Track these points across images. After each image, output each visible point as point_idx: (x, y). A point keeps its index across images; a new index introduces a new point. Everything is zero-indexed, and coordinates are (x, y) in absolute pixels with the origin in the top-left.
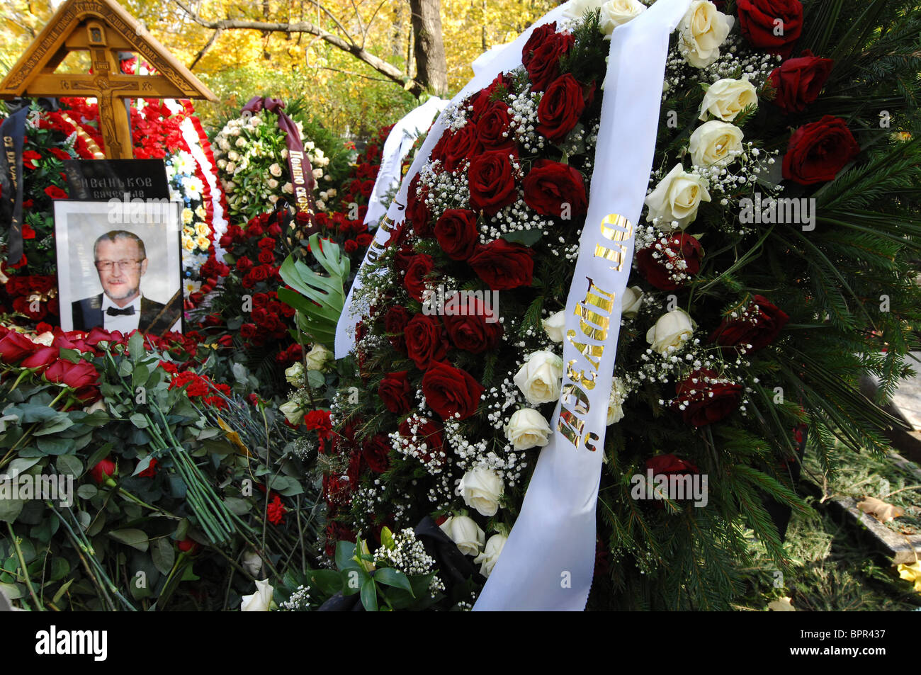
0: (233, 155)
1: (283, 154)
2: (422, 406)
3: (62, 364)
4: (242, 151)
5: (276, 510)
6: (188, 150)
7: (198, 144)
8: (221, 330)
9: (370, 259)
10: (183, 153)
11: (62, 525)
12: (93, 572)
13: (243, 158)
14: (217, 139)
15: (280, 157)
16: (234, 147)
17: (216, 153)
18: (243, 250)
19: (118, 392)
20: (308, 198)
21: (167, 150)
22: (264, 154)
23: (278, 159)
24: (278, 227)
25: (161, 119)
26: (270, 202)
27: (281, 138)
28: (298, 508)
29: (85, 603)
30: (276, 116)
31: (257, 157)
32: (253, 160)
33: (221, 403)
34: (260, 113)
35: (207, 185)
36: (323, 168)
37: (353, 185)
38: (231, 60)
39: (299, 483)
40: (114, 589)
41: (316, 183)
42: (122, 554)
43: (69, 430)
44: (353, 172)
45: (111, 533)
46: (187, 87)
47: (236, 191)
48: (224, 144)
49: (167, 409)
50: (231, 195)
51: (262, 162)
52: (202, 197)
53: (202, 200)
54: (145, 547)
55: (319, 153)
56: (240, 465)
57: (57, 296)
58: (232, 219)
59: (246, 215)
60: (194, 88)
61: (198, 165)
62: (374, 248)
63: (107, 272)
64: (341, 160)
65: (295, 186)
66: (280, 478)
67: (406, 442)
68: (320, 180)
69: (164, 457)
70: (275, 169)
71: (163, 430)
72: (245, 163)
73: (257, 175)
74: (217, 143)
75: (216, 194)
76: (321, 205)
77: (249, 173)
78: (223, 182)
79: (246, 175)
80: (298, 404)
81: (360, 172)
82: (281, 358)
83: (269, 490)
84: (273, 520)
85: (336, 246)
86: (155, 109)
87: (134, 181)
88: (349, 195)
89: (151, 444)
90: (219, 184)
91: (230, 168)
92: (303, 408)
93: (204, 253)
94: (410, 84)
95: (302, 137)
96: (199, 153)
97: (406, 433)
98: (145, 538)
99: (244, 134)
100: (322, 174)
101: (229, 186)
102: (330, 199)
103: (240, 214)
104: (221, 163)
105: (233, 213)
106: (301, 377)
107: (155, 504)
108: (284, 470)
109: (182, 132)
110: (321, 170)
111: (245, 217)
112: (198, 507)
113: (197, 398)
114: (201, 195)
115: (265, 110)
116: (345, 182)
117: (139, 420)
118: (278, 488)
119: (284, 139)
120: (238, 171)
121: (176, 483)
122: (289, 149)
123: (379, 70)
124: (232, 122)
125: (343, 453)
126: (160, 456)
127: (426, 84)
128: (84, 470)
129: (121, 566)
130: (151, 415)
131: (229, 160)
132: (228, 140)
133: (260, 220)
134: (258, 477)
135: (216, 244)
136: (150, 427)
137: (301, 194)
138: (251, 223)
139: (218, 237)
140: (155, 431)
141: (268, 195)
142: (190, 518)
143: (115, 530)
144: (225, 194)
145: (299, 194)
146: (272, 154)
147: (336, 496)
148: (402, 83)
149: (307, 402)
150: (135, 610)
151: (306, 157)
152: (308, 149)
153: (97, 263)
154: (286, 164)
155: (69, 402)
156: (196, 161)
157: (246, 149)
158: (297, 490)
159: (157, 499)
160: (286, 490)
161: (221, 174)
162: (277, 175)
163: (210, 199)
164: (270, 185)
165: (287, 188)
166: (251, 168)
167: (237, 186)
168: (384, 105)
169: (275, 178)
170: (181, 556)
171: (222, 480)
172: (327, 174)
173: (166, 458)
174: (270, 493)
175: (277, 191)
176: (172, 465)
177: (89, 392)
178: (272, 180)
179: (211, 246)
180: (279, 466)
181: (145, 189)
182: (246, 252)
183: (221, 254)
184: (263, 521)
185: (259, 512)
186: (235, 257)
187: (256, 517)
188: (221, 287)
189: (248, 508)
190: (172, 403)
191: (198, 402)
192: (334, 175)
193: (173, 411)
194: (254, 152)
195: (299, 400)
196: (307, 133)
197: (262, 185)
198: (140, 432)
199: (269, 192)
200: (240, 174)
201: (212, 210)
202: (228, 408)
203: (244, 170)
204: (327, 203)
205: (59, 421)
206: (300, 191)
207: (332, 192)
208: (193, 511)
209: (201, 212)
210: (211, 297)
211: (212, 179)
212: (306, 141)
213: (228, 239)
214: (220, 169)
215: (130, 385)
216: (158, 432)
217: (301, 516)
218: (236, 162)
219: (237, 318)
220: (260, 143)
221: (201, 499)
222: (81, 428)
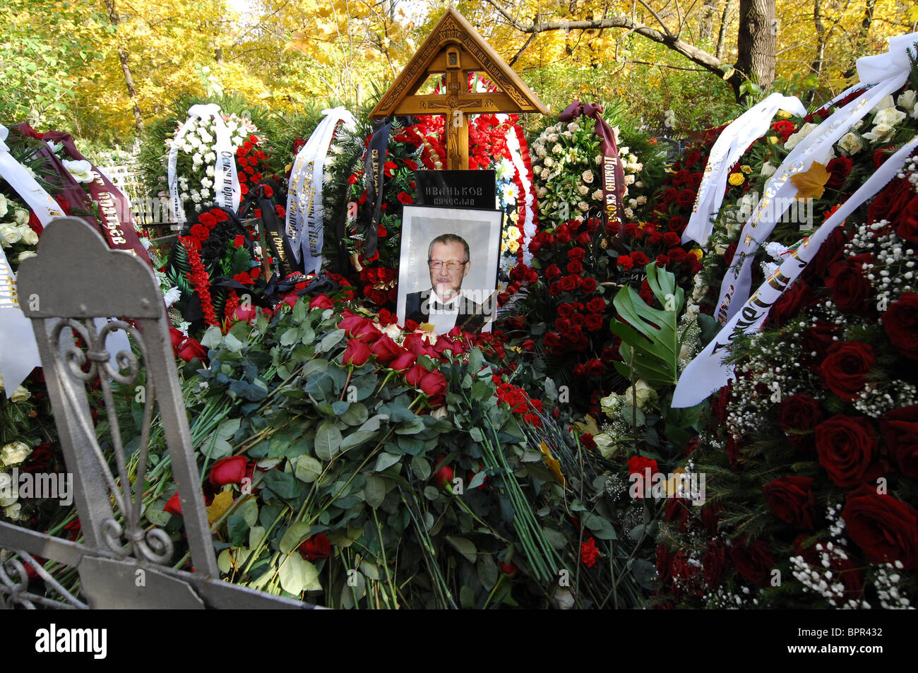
0: (549, 161)
1: (598, 159)
2: (835, 531)
3: (419, 370)
4: (557, 157)
5: (590, 553)
6: (510, 158)
7: (518, 151)
8: (524, 334)
9: (744, 315)
10: (505, 161)
11: (412, 521)
12: (433, 571)
13: (559, 165)
14: (534, 145)
15: (594, 163)
16: (550, 152)
17: (534, 159)
18: (549, 256)
19: (459, 402)
20: (617, 206)
21: (492, 158)
22: (579, 160)
23: (591, 165)
24: (588, 236)
25: (490, 129)
26: (578, 209)
27: (596, 143)
28: (611, 555)
29: (420, 593)
30: (593, 121)
31: (571, 163)
32: (567, 166)
33: (537, 422)
34: (578, 118)
35: (522, 191)
36: (635, 174)
37: (668, 193)
38: (535, 58)
39: (612, 528)
40: (449, 595)
41: (627, 189)
42: (453, 558)
43: (422, 432)
44: (669, 179)
45: (448, 537)
46: (524, 102)
47: (548, 196)
48: (541, 150)
49: (498, 427)
50: (542, 200)
51: (575, 169)
52: (516, 203)
53: (517, 204)
54: (473, 559)
55: (633, 158)
56: (556, 493)
57: (396, 286)
58: (541, 223)
59: (554, 220)
60: (531, 103)
61: (517, 172)
62: (753, 303)
63: (437, 271)
64: (657, 165)
65: (606, 193)
66: (593, 517)
67: (815, 575)
68: (631, 187)
69: (496, 475)
70: (588, 176)
71: (495, 446)
72: (560, 167)
73: (570, 182)
74: (534, 149)
75: (529, 198)
76: (629, 212)
77: (562, 179)
78: (537, 187)
79: (559, 181)
80: (613, 439)
81: (678, 179)
82: (579, 371)
83: (583, 528)
84: (586, 562)
85: (671, 275)
86: (487, 120)
87: (468, 190)
88: (662, 204)
89: (484, 458)
90: (532, 189)
91: (545, 174)
92: (617, 444)
93: (513, 255)
94: (729, 74)
95: (618, 141)
96: (518, 160)
97: (813, 560)
98: (474, 550)
99: (560, 141)
100: (633, 180)
101: (542, 191)
102: (639, 206)
103: (549, 219)
104: (537, 169)
105: (542, 218)
106: (617, 410)
107: (484, 518)
108: (599, 509)
109: (506, 140)
110: (633, 176)
111: (553, 223)
112: (524, 536)
113: (519, 414)
114: (516, 200)
115: (584, 115)
116: (659, 189)
117: (476, 433)
118: (592, 528)
119: (600, 145)
120: (551, 177)
121: (505, 505)
122: (604, 154)
123: (694, 59)
124: (551, 129)
125: (693, 533)
126: (493, 474)
127: (748, 71)
128: (431, 474)
129: (451, 569)
130: (485, 430)
131: (544, 166)
132: (545, 146)
133: (568, 226)
134: (573, 511)
135: (525, 247)
136: (484, 441)
137: (611, 201)
138: (559, 230)
139: (528, 241)
140: (488, 447)
141: (578, 202)
142: (516, 544)
143: (450, 536)
144: (537, 199)
145: (609, 202)
146: (586, 160)
147: (685, 583)
148: (720, 73)
149: (622, 438)
150: (457, 608)
151: (619, 162)
152: (622, 154)
153: (430, 261)
154: (599, 171)
155: (422, 406)
156: (515, 168)
157: (562, 156)
158: (610, 534)
159: (486, 514)
160: (599, 531)
161: (535, 178)
162: (588, 182)
163: (523, 204)
164: (581, 191)
165: (598, 194)
166: (564, 174)
167: (549, 191)
168: (690, 94)
169: (586, 184)
170: (502, 576)
171: (540, 507)
172: (639, 180)
173: (498, 476)
174: (584, 532)
175: (587, 198)
176: (502, 486)
177: (438, 400)
178: (583, 187)
179: (520, 249)
180: (593, 504)
181: (476, 197)
182: (552, 258)
183: (528, 258)
184: (577, 559)
185: (573, 549)
186: (541, 262)
187: (570, 555)
188: (525, 289)
189: (564, 543)
190: (503, 421)
191: (520, 419)
192: (647, 181)
193: (503, 428)
194: (568, 159)
195: (614, 434)
196: (623, 138)
197: (573, 191)
198: (476, 445)
199: (579, 198)
200: (553, 180)
201: (525, 215)
202: (542, 427)
203: (558, 176)
204: (635, 211)
205: (415, 424)
206: (610, 198)
207: (642, 199)
208: (518, 538)
209: (514, 217)
210: (514, 298)
211: (527, 184)
212: (621, 146)
213: (537, 244)
214: (535, 175)
215: (469, 397)
216: (491, 449)
217: (614, 565)
218: (551, 168)
219: (541, 324)
220: (576, 150)
221: (527, 528)
222: (429, 432)
